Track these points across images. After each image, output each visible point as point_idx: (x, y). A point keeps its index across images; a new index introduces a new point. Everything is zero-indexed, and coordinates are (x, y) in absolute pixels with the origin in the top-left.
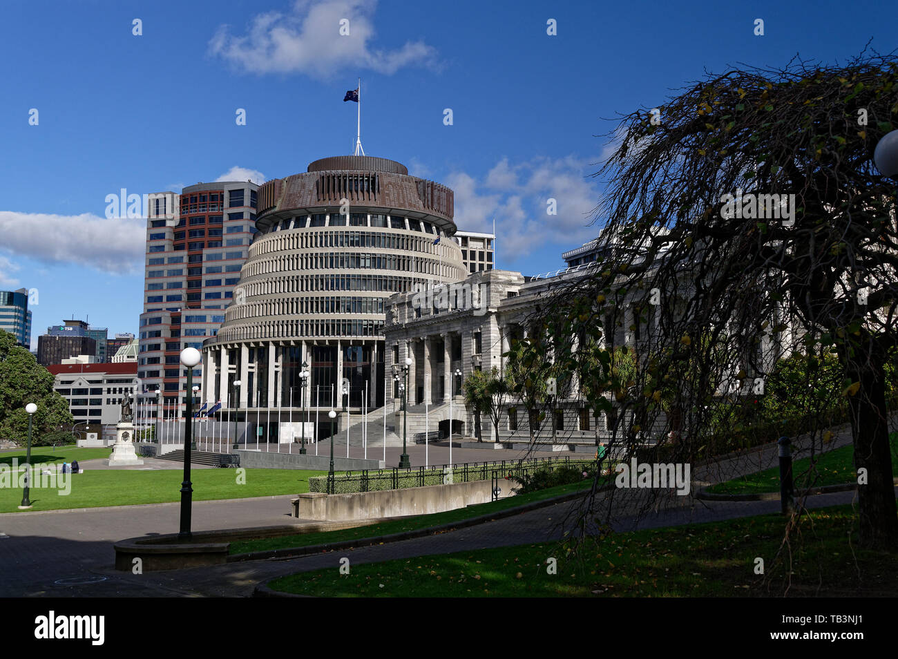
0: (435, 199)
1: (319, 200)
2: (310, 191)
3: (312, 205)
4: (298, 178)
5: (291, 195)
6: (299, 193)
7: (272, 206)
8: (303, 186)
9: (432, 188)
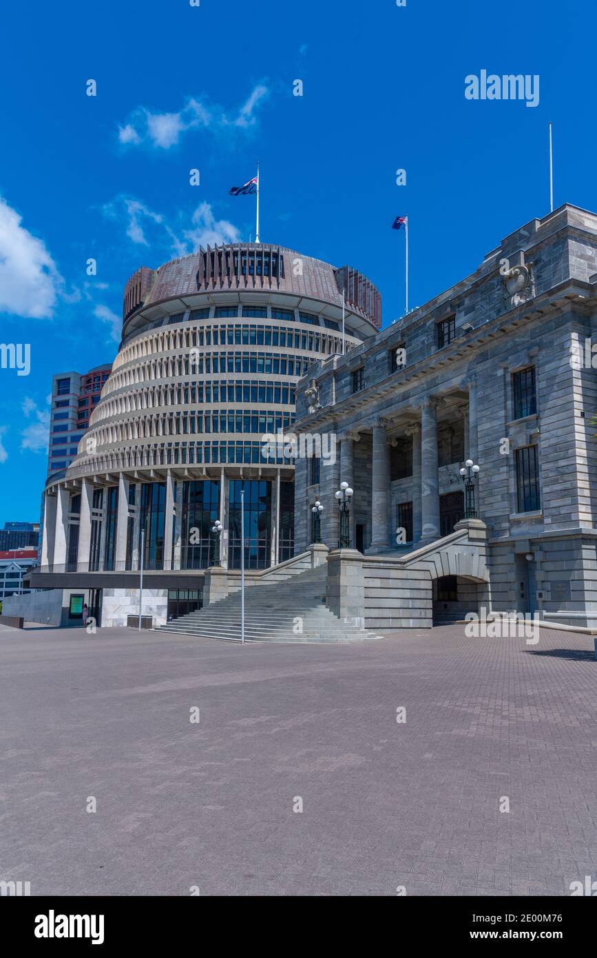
0: (360, 294)
1: (199, 286)
2: (188, 276)
3: (190, 292)
4: (173, 264)
5: (162, 286)
6: (173, 281)
7: (138, 303)
8: (179, 272)
9: (356, 279)
